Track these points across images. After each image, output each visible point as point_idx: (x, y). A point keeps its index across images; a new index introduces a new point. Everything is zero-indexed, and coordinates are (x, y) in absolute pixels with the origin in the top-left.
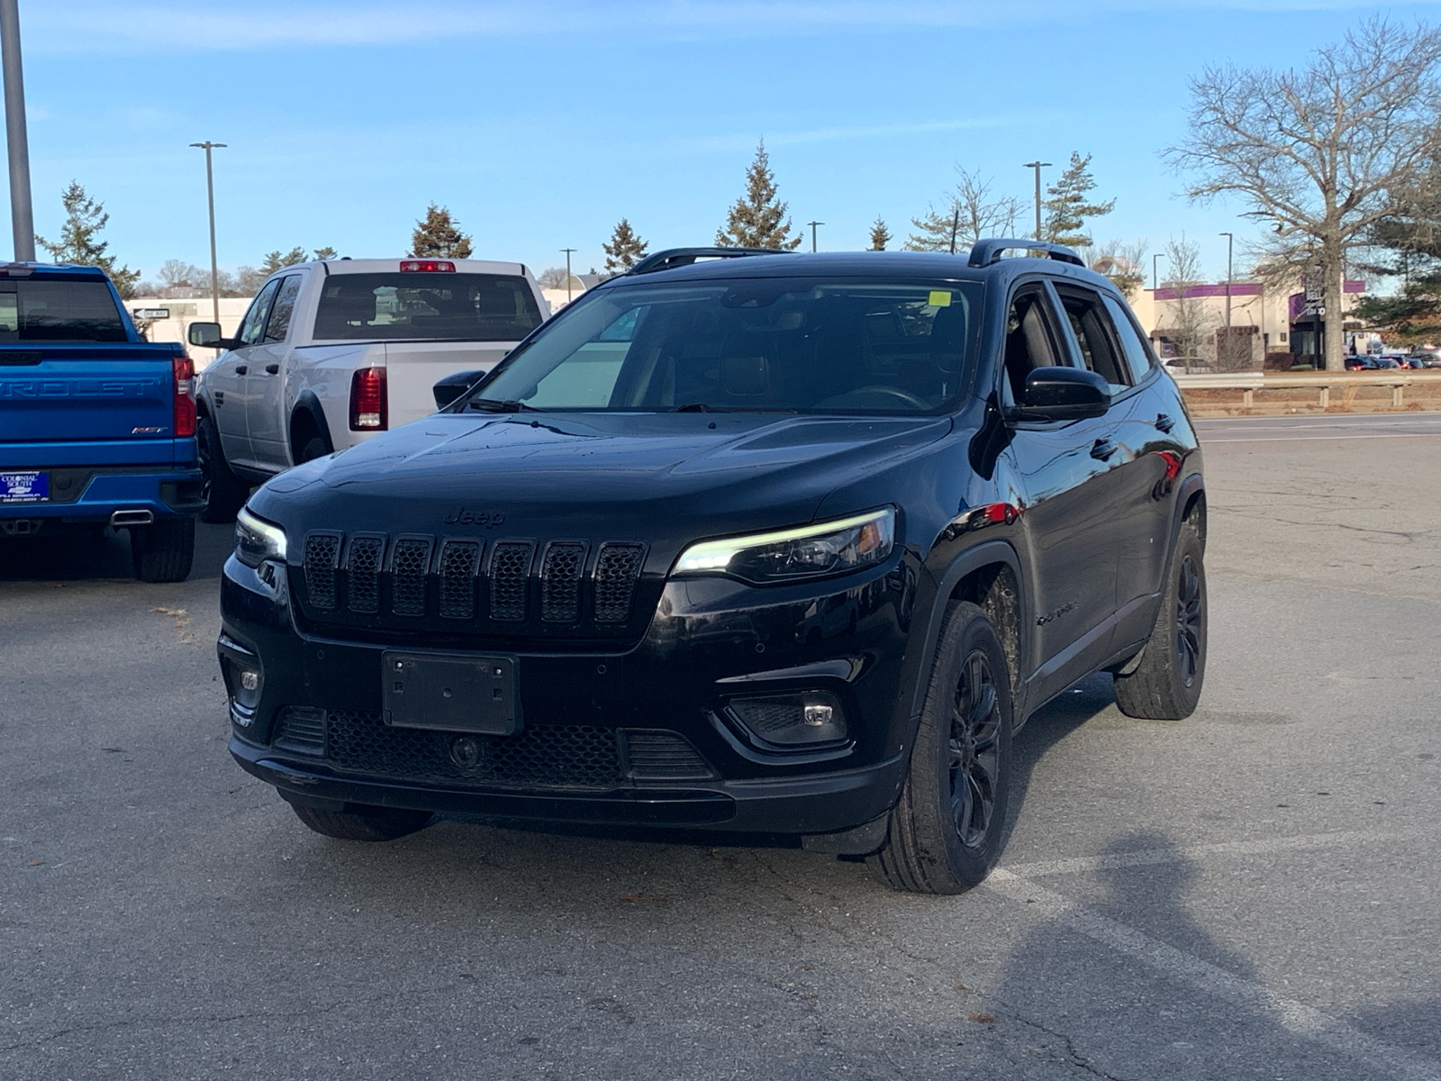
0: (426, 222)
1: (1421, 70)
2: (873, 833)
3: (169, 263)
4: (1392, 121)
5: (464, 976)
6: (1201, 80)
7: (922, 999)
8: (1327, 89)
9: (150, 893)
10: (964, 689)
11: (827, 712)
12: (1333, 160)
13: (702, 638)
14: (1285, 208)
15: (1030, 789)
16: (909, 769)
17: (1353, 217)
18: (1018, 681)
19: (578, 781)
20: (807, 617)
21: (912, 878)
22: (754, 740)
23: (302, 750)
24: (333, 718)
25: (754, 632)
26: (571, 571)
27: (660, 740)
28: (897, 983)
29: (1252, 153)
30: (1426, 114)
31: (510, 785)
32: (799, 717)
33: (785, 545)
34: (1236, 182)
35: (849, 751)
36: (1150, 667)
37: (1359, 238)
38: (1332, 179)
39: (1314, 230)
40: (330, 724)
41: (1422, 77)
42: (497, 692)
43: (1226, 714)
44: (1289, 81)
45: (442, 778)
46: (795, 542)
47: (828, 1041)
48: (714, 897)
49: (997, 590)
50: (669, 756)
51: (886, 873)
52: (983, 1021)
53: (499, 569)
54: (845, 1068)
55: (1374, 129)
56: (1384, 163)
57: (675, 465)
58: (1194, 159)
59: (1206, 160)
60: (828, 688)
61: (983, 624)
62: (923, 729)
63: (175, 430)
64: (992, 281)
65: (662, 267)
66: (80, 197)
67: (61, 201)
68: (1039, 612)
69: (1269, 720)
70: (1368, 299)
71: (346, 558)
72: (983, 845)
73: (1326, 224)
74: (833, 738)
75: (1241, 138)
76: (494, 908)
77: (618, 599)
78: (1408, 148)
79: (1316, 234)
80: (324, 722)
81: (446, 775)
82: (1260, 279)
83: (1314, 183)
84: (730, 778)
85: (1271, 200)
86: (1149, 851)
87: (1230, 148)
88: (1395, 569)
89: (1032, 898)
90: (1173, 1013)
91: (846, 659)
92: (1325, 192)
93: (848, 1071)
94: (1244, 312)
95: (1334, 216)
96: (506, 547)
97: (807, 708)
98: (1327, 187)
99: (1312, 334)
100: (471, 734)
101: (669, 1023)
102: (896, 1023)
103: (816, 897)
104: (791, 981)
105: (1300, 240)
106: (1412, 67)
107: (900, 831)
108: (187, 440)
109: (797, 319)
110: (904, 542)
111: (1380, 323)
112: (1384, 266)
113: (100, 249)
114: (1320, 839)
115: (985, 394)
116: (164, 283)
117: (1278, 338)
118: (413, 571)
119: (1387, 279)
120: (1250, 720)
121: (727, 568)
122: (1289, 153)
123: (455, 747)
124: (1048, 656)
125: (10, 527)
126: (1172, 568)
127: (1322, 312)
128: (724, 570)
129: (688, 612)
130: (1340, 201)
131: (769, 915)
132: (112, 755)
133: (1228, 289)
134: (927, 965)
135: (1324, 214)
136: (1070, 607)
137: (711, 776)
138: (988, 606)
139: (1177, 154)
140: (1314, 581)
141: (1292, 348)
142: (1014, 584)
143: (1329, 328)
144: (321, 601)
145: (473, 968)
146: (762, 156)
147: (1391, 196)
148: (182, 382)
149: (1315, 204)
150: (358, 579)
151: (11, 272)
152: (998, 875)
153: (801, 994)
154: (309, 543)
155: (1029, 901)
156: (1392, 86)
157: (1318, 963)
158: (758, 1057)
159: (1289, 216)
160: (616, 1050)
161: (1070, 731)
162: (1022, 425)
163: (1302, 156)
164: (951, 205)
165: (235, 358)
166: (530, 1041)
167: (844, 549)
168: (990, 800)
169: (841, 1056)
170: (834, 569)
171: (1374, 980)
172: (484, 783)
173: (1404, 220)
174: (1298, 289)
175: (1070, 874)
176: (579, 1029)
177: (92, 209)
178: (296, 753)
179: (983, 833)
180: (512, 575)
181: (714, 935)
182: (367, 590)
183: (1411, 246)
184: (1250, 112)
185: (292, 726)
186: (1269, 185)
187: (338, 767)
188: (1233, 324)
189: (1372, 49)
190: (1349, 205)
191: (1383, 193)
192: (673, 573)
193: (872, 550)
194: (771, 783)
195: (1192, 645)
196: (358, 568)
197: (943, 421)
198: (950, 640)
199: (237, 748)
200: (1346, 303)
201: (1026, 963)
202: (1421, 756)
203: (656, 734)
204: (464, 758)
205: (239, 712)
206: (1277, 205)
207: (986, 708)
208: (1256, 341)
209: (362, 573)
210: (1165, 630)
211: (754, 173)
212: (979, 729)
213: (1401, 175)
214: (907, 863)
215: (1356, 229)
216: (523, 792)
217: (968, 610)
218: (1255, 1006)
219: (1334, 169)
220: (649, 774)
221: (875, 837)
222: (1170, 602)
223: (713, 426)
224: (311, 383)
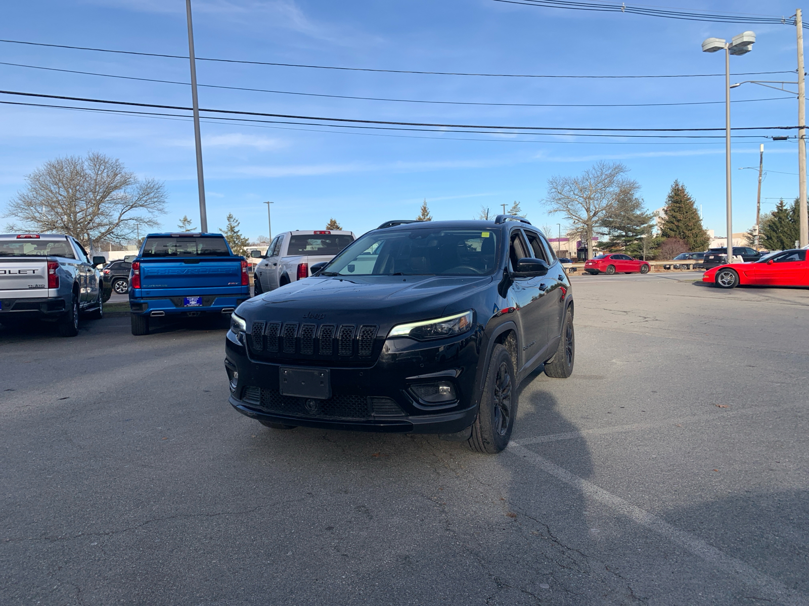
0: (330, 223)
1: (614, 176)
2: (466, 433)
3: (260, 236)
4: (606, 191)
5: (308, 493)
6: (551, 180)
7: (487, 505)
8: (587, 182)
9: (201, 452)
10: (499, 377)
11: (448, 389)
12: (589, 203)
13: (401, 360)
14: (576, 216)
15: (519, 406)
16: (479, 409)
17: (595, 219)
18: (517, 372)
19: (353, 416)
20: (440, 351)
21: (481, 449)
22: (421, 401)
23: (252, 402)
24: (263, 391)
25: (420, 357)
26: (350, 336)
27: (383, 401)
28: (477, 497)
29: (566, 201)
30: (616, 189)
31: (327, 417)
32: (437, 391)
33: (431, 326)
34: (561, 209)
35: (456, 404)
36: (557, 361)
37: (597, 225)
38: (589, 208)
39: (584, 223)
40: (261, 393)
41: (615, 178)
42: (322, 382)
43: (582, 375)
44: (576, 180)
45: (303, 414)
46: (435, 324)
47: (450, 528)
48: (407, 454)
49: (509, 339)
50: (387, 407)
51: (471, 447)
52: (512, 517)
53: (323, 335)
54: (458, 543)
55: (601, 193)
56: (604, 203)
57: (390, 295)
58: (549, 203)
59: (553, 203)
60: (448, 380)
61: (505, 352)
62: (484, 393)
63: (242, 283)
64: (504, 229)
65: (389, 226)
66: (232, 217)
67: (226, 219)
68: (524, 345)
69: (597, 378)
70: (599, 242)
71: (267, 332)
72: (506, 434)
73: (587, 221)
74: (450, 399)
75: (563, 197)
76: (324, 460)
77: (367, 347)
78: (611, 199)
79: (585, 224)
80: (259, 392)
81: (304, 413)
82: (568, 237)
83: (584, 209)
84: (410, 415)
85: (572, 214)
86: (565, 433)
87: (560, 199)
88: (624, 323)
89: (525, 455)
90: (588, 513)
91: (455, 369)
92: (587, 211)
93: (459, 545)
94: (564, 246)
95: (590, 218)
96: (325, 327)
97: (441, 388)
98: (588, 210)
99: (583, 252)
100: (313, 398)
101: (386, 519)
102: (477, 518)
103: (444, 454)
104: (435, 496)
105: (580, 225)
106: (612, 176)
107: (476, 432)
108: (245, 286)
109: (435, 243)
110: (476, 323)
111: (603, 249)
112: (604, 233)
113: (237, 232)
114: (627, 427)
115: (503, 268)
116: (258, 242)
117: (574, 253)
118: (291, 336)
119: (605, 236)
120: (590, 377)
121: (409, 334)
122: (577, 201)
123: (307, 403)
124: (527, 360)
125: (190, 314)
126: (564, 327)
127: (586, 246)
128: (408, 335)
129: (395, 351)
130: (592, 214)
131: (427, 463)
132: (206, 393)
133: (559, 240)
134: (488, 488)
135: (587, 218)
136: (533, 343)
137: (404, 415)
138: (506, 344)
139: (544, 201)
140: (600, 327)
141: (578, 256)
142: (515, 337)
143: (589, 250)
144: (258, 347)
145: (313, 489)
146: (425, 203)
147: (607, 212)
148: (244, 268)
149: (584, 215)
150: (271, 339)
151: (194, 236)
152: (512, 444)
153: (439, 503)
154: (253, 326)
155: (524, 457)
156: (606, 181)
157: (640, 486)
158: (422, 538)
159: (577, 218)
160: (364, 534)
161: (530, 382)
162: (516, 279)
163: (580, 201)
164: (479, 216)
165: (265, 262)
166: (330, 528)
167: (454, 326)
168: (508, 416)
169: (456, 536)
170: (450, 334)
171: (664, 495)
172: (317, 417)
173: (610, 219)
174: (580, 240)
175: (538, 444)
176: (350, 522)
177: (235, 221)
178: (250, 403)
179: (506, 429)
180: (327, 338)
181: (406, 473)
182: (274, 343)
183: (612, 227)
184: (565, 189)
185: (248, 394)
186: (571, 210)
187: (265, 409)
188: (561, 249)
189: (600, 171)
190: (594, 215)
191: (604, 211)
192: (388, 337)
193: (464, 326)
194: (427, 417)
195: (570, 352)
196: (271, 335)
197: (489, 277)
198: (493, 359)
199: (231, 400)
200: (594, 243)
201: (526, 487)
202: (652, 392)
203: (383, 398)
204: (310, 407)
205: (232, 387)
206: (573, 215)
207: (506, 383)
208: (567, 255)
209: (272, 337)
210: (562, 348)
211: (423, 208)
212: (503, 391)
213: (610, 206)
214: (478, 443)
215: (596, 222)
216: (332, 421)
217: (500, 347)
218: (621, 509)
219: (589, 205)
220: (380, 414)
221: (466, 435)
222: (564, 338)
223: (405, 280)
224: (287, 268)
